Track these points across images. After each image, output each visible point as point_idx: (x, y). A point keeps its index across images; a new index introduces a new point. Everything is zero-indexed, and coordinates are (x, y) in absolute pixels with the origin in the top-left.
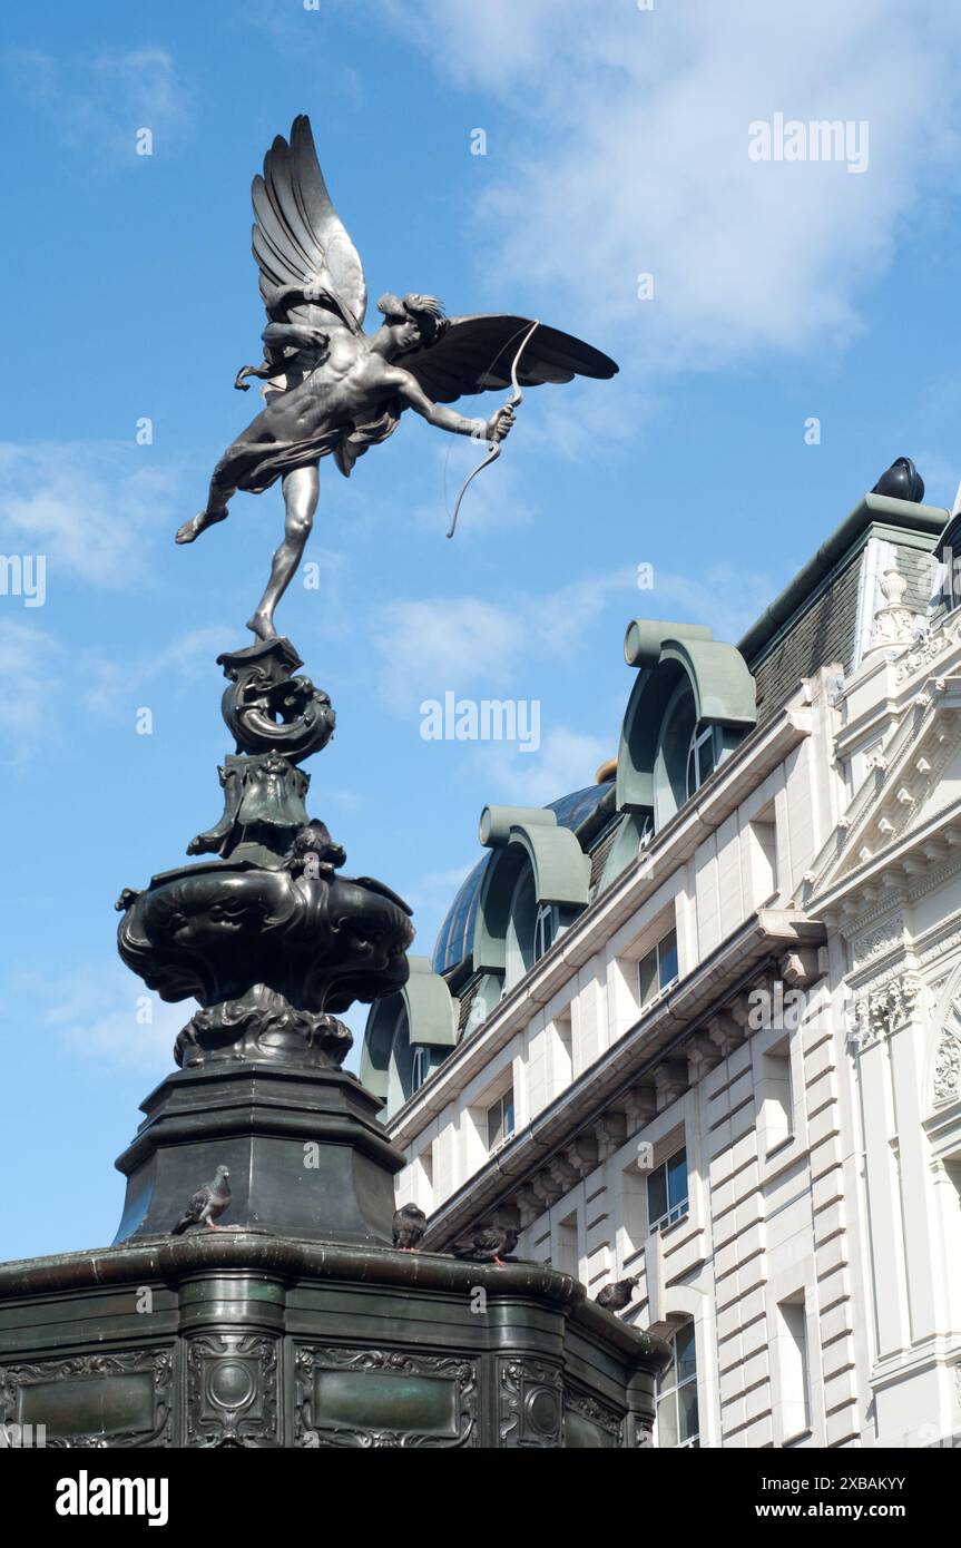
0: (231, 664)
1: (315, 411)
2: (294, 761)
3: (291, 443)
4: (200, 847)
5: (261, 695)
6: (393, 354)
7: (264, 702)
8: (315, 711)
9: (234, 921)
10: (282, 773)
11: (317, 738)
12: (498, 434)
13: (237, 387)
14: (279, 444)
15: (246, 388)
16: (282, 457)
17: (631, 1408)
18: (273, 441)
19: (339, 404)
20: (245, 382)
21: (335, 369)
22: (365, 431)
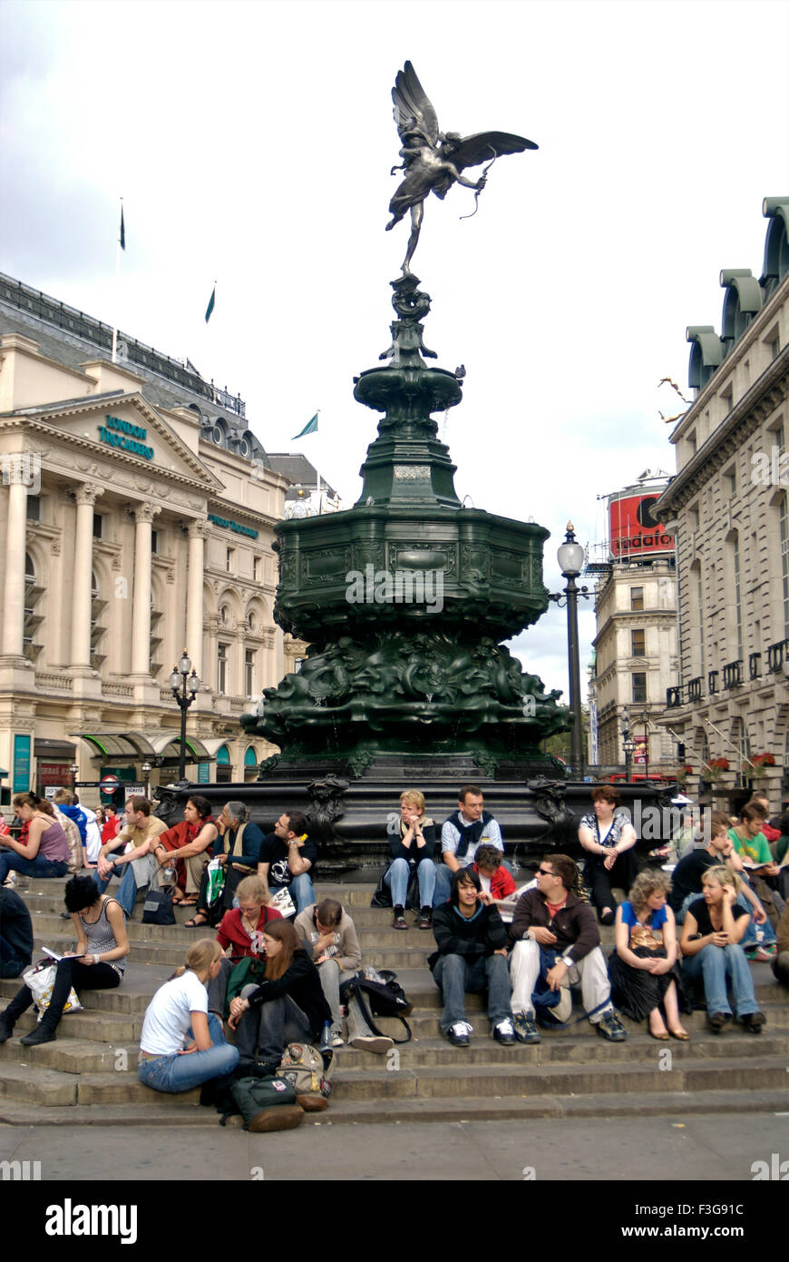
0: (395, 285)
1: (419, 182)
2: (417, 321)
4: (383, 357)
5: (400, 297)
6: (444, 156)
7: (403, 301)
8: (421, 303)
9: (386, 388)
10: (410, 327)
11: (425, 311)
12: (480, 185)
14: (407, 197)
17: (531, 552)
18: (404, 195)
19: (426, 179)
20: (394, 172)
21: (423, 166)
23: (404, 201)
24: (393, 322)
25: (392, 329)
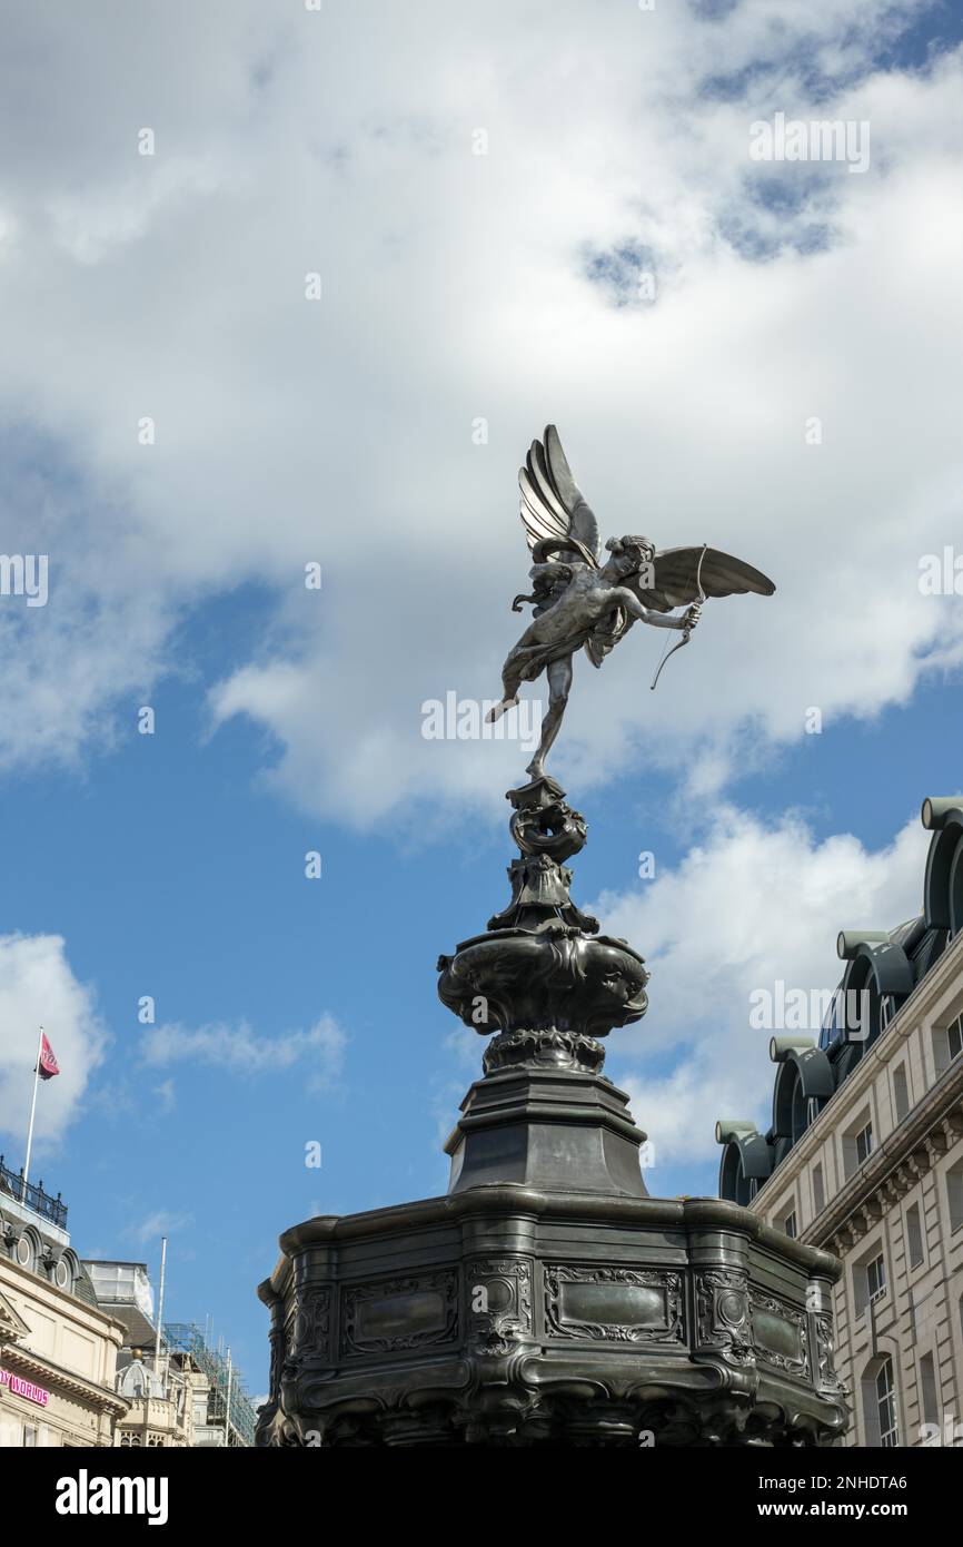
0: (514, 797)
3: (550, 645)
6: (617, 577)
7: (536, 822)
8: (571, 826)
11: (575, 844)
14: (542, 646)
18: (538, 644)
19: (582, 616)
21: (578, 591)
23: (534, 654)
24: (514, 862)
25: (513, 876)
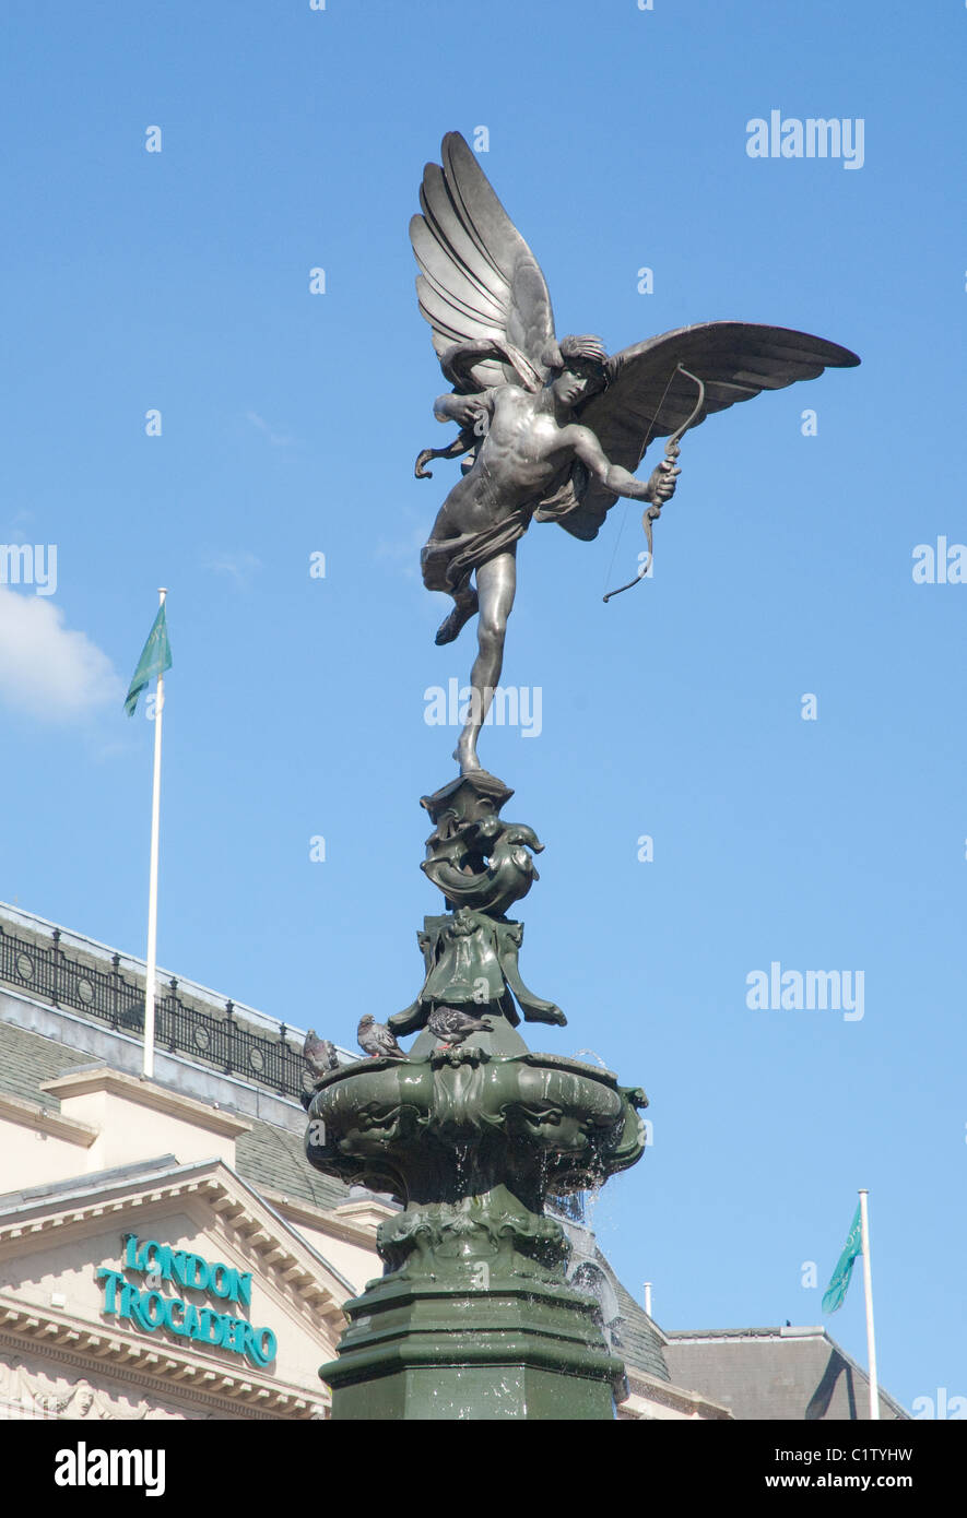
1: (489, 495)
3: (476, 534)
5: (451, 843)
7: (455, 854)
8: (503, 861)
10: (478, 930)
13: (418, 477)
14: (464, 538)
15: (429, 475)
16: (466, 554)
18: (458, 534)
22: (545, 508)
23: (460, 549)
24: (427, 920)
